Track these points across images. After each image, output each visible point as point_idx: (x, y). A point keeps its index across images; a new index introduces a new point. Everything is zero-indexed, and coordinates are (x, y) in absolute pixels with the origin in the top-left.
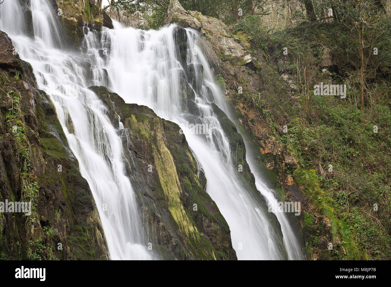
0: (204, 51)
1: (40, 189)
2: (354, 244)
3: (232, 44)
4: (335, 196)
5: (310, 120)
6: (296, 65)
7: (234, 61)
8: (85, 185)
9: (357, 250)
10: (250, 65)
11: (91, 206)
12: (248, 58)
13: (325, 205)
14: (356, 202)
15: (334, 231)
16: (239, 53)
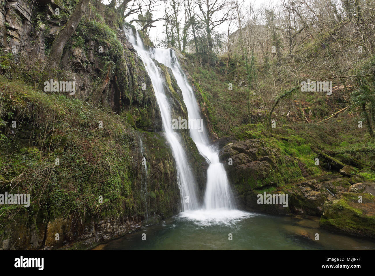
0: (176, 56)
1: (138, 77)
2: (206, 99)
3: (182, 55)
4: (202, 89)
5: (197, 73)
6: (195, 61)
7: (182, 59)
8: (149, 78)
9: (207, 100)
10: (185, 60)
11: (151, 83)
12: (185, 58)
13: (200, 90)
14: (207, 90)
15: (202, 96)
16: (183, 57)
